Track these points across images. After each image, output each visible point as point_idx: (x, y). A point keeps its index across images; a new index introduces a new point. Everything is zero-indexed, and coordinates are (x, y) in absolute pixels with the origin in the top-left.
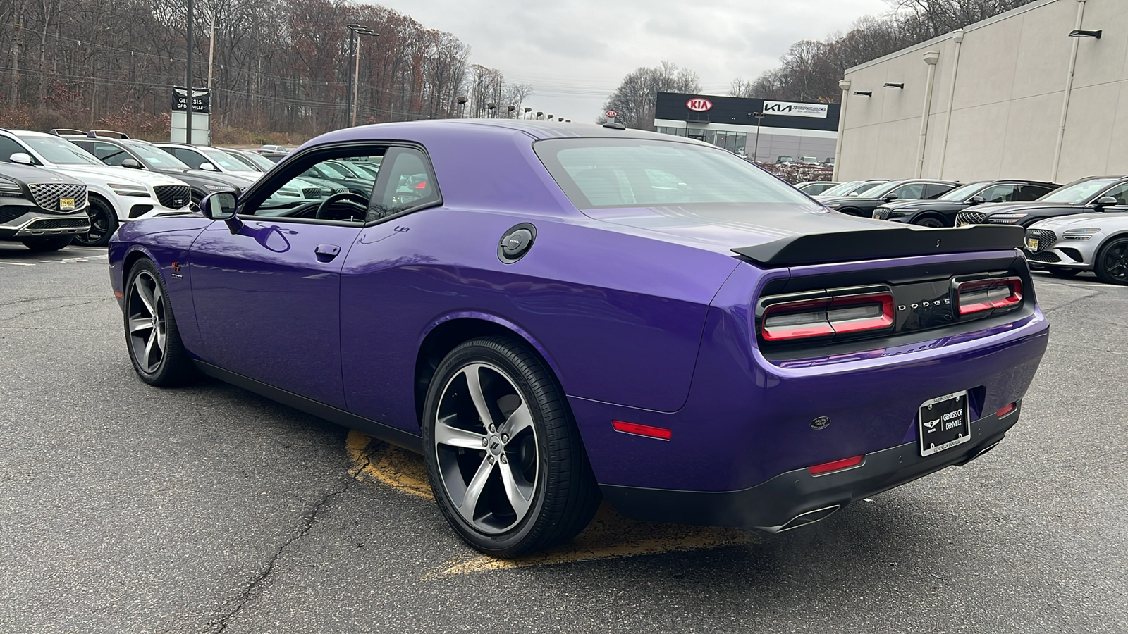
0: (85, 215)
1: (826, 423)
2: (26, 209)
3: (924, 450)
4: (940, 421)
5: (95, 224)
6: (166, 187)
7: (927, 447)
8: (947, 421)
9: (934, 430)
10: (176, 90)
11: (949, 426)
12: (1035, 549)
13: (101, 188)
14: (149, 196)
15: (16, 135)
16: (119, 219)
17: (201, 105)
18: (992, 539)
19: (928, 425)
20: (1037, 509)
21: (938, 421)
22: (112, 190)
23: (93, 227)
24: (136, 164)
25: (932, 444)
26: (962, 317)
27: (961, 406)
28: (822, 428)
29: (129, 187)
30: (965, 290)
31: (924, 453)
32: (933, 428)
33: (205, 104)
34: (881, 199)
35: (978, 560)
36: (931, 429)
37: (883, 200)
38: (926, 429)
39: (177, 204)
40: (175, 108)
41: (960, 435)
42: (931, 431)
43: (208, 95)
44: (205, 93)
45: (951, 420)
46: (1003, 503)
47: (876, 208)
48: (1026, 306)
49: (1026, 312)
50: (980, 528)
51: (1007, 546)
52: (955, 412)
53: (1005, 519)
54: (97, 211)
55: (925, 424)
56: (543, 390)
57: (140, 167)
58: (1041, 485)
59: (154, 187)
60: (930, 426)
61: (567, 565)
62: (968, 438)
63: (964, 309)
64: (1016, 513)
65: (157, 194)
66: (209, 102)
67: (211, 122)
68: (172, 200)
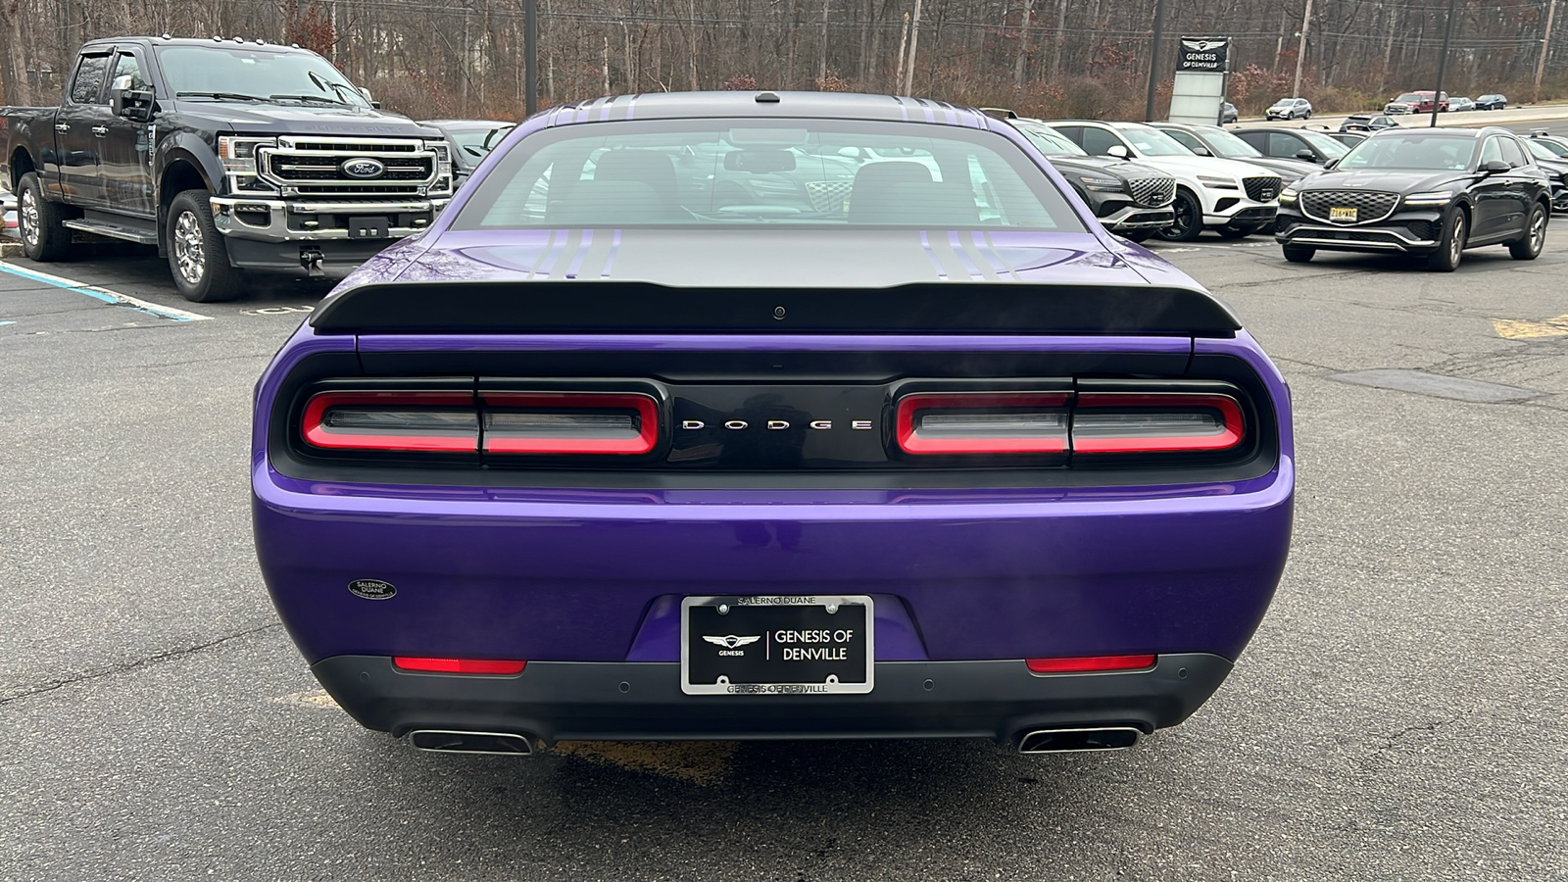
0: (1171, 209)
1: (387, 592)
2: (1125, 204)
3: (691, 683)
4: (764, 640)
5: (1179, 219)
6: (1256, 179)
10: (1185, 43)
13: (1190, 181)
14: (1236, 188)
15: (1114, 127)
16: (1204, 212)
17: (1214, 62)
19: (717, 640)
21: (756, 639)
22: (1200, 183)
23: (1176, 222)
24: (1206, 153)
25: (722, 678)
28: (380, 597)
29: (1210, 178)
31: (690, 690)
32: (737, 649)
33: (1221, 58)
36: (727, 649)
39: (1265, 197)
40: (1180, 68)
42: (729, 653)
43: (1226, 46)
44: (1222, 44)
54: (1185, 207)
55: (707, 639)
57: (1210, 155)
59: (1244, 180)
60: (724, 644)
65: (1245, 186)
66: (1226, 56)
67: (1227, 83)
68: (1260, 193)
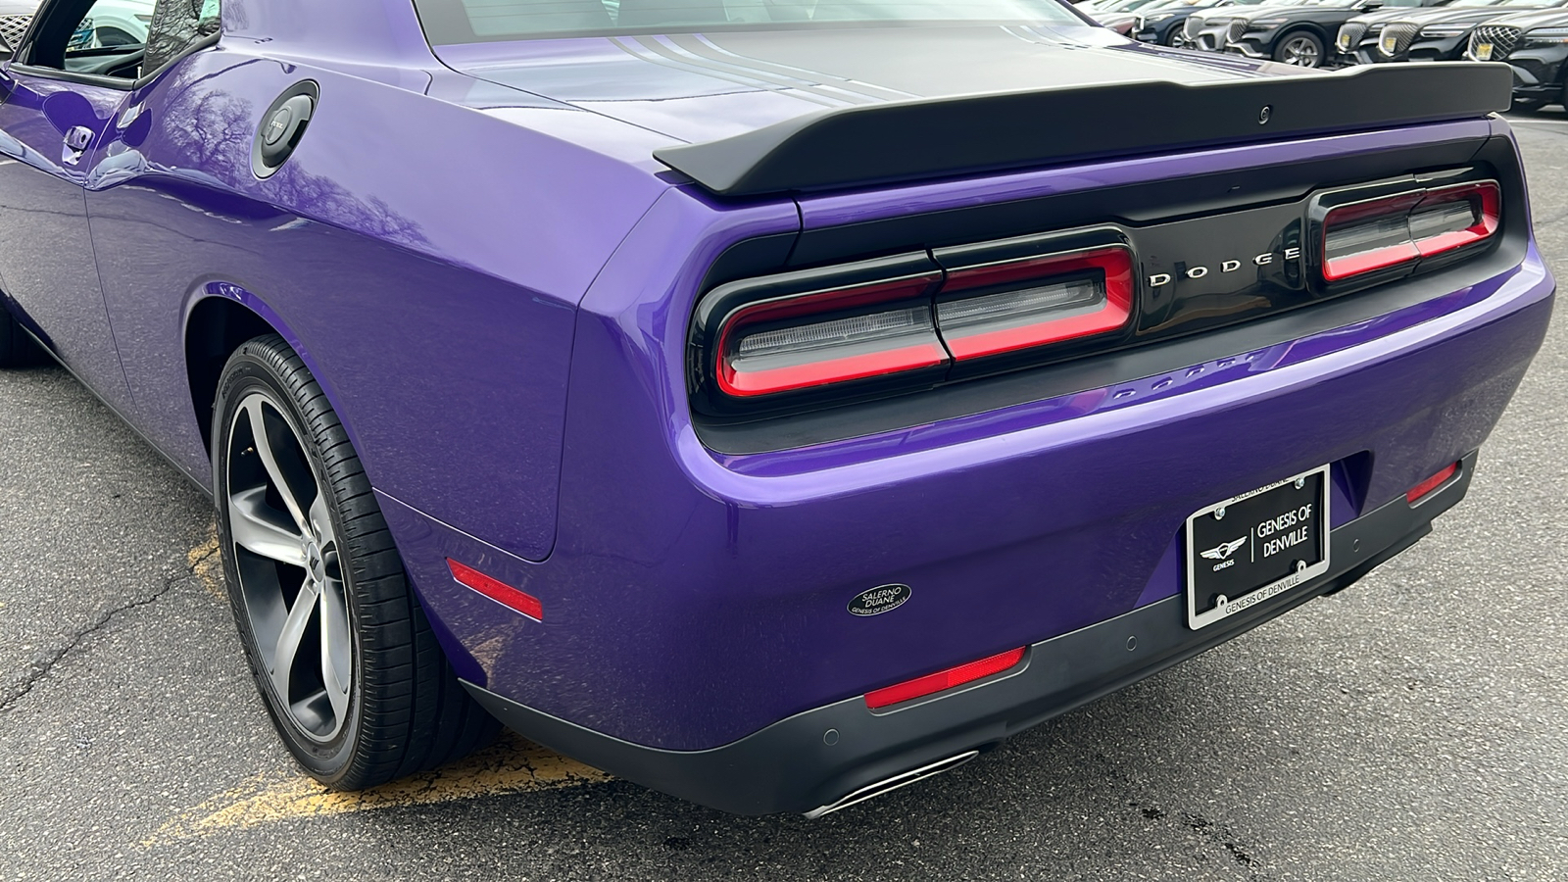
1: (897, 598)
3: (1197, 614)
4: (1248, 541)
7: (1206, 604)
8: (1268, 539)
9: (1231, 562)
11: (1270, 549)
12: (1476, 771)
18: (1385, 740)
19: (1213, 554)
20: (1502, 657)
21: (1242, 541)
25: (1223, 598)
26: (1330, 288)
27: (1312, 496)
28: (886, 609)
30: (1339, 223)
31: (1196, 622)
32: (1228, 558)
34: (1355, 7)
35: (1342, 803)
36: (1221, 561)
37: (1358, 10)
38: (1203, 566)
41: (1302, 563)
42: (1223, 566)
45: (1278, 535)
46: (1433, 640)
47: (1344, 23)
48: (1506, 244)
49: (1505, 258)
50: (1369, 708)
51: (1415, 761)
52: (1291, 515)
53: (1428, 682)
55: (1205, 554)
56: (347, 467)
58: (1524, 593)
60: (1218, 556)
61: (463, 805)
62: (1322, 567)
63: (1337, 266)
64: (1454, 667)
